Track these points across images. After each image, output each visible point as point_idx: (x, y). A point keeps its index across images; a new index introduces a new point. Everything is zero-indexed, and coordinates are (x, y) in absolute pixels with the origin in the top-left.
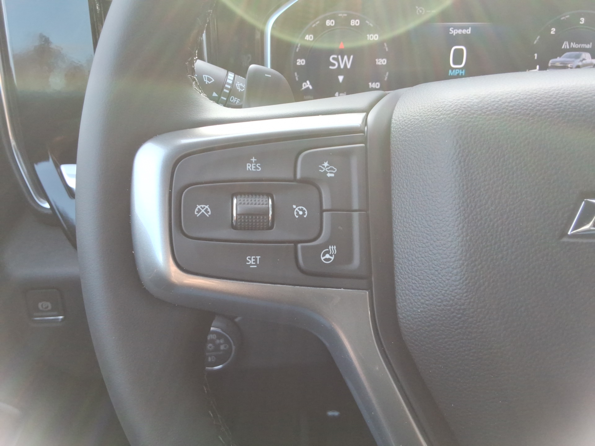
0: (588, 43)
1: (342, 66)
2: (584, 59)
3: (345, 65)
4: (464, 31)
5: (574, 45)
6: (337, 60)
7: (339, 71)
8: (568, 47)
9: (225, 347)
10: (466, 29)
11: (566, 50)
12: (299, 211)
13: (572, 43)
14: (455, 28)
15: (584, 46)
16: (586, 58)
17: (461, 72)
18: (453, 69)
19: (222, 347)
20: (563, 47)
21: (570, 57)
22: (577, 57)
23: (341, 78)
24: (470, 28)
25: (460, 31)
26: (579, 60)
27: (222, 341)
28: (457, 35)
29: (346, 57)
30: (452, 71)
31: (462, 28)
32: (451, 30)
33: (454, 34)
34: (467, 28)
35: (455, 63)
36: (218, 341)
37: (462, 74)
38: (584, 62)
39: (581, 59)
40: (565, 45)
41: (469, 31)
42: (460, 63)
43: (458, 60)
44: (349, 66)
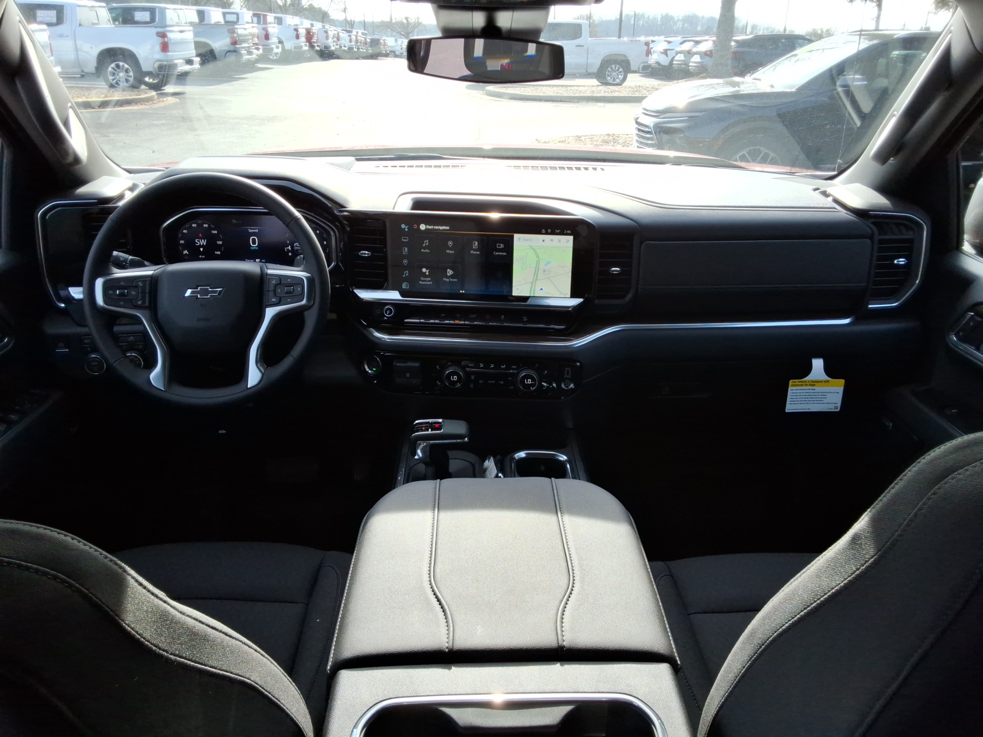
1: (202, 244)
3: (203, 244)
4: (255, 231)
6: (199, 241)
7: (200, 246)
12: (133, 293)
14: (251, 229)
17: (256, 248)
18: (252, 247)
23: (202, 249)
24: (258, 229)
25: (253, 231)
29: (203, 240)
31: (254, 229)
32: (249, 230)
34: (256, 229)
35: (253, 244)
41: (257, 231)
42: (255, 244)
43: (254, 242)
44: (205, 244)
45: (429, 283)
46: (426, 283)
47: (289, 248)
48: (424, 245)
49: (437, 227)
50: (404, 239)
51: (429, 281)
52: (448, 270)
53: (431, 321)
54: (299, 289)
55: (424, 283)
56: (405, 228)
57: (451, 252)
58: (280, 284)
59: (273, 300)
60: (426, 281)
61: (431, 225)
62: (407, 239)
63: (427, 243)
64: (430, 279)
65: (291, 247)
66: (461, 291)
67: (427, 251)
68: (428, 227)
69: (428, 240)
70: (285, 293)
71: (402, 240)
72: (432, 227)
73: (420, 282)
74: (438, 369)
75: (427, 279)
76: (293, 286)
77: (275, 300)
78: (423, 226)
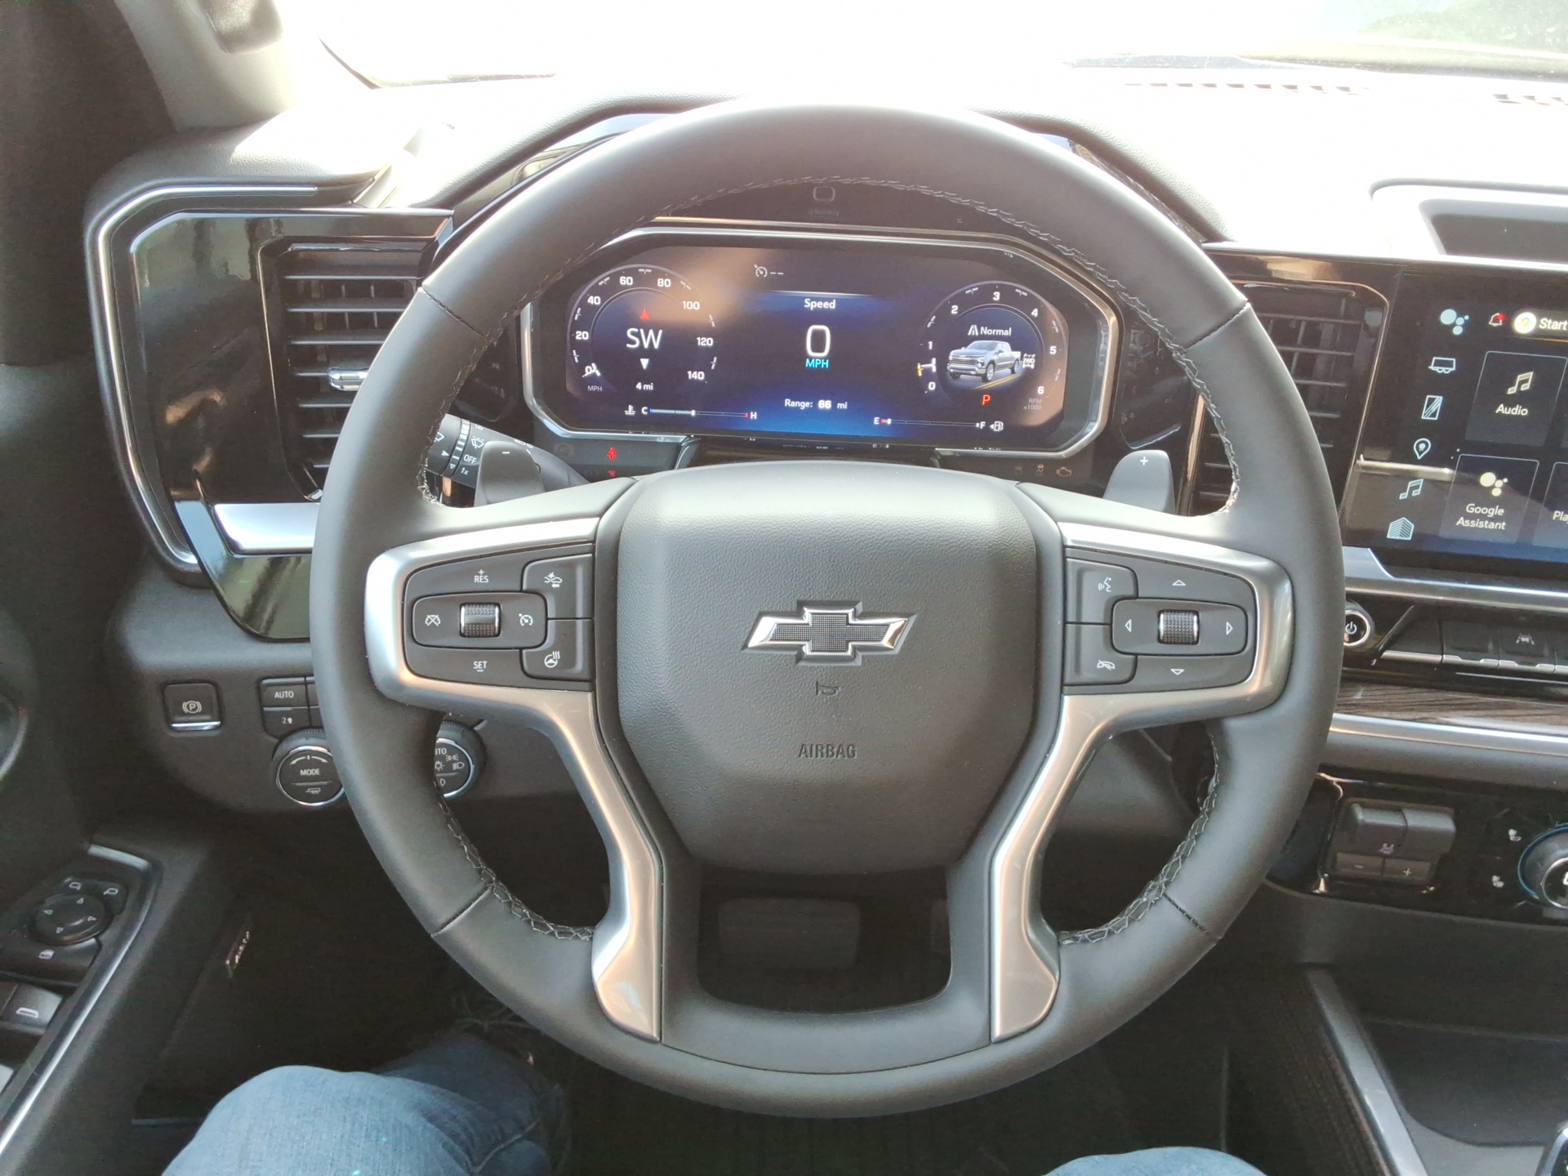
0: (1005, 328)
1: (646, 345)
2: (1000, 352)
3: (651, 344)
4: (826, 305)
5: (985, 331)
6: (638, 335)
7: (642, 352)
8: (977, 334)
9: (460, 765)
10: (829, 302)
11: (974, 338)
12: (525, 619)
13: (982, 328)
14: (813, 299)
15: (999, 332)
16: (1003, 350)
17: (823, 363)
18: (811, 358)
19: (455, 766)
20: (969, 334)
21: (980, 348)
22: (991, 348)
23: (645, 362)
24: (834, 301)
25: (819, 305)
26: (993, 352)
27: (455, 757)
28: (816, 309)
29: (651, 332)
30: (810, 361)
31: (824, 300)
32: (806, 301)
33: (812, 309)
34: (830, 300)
35: (814, 350)
36: (449, 758)
37: (825, 366)
38: (1000, 355)
39: (997, 351)
40: (973, 330)
41: (832, 305)
42: (821, 350)
43: (818, 345)
44: (656, 346)
45: (1492, 526)
46: (1481, 524)
47: (933, 365)
48: (1512, 391)
50: (1438, 363)
51: (1496, 519)
54: (1229, 628)
55: (1473, 524)
56: (1454, 325)
59: (1103, 664)
60: (1483, 517)
61: (1559, 320)
62: (1449, 364)
63: (1526, 381)
64: (1501, 512)
65: (937, 365)
67: (1519, 411)
68: (1547, 323)
69: (1531, 374)
70: (1161, 638)
71: (1432, 367)
72: (1562, 326)
73: (1461, 521)
74: (1512, 838)
75: (1493, 510)
76: (1196, 613)
77: (1106, 665)
78: (1526, 321)
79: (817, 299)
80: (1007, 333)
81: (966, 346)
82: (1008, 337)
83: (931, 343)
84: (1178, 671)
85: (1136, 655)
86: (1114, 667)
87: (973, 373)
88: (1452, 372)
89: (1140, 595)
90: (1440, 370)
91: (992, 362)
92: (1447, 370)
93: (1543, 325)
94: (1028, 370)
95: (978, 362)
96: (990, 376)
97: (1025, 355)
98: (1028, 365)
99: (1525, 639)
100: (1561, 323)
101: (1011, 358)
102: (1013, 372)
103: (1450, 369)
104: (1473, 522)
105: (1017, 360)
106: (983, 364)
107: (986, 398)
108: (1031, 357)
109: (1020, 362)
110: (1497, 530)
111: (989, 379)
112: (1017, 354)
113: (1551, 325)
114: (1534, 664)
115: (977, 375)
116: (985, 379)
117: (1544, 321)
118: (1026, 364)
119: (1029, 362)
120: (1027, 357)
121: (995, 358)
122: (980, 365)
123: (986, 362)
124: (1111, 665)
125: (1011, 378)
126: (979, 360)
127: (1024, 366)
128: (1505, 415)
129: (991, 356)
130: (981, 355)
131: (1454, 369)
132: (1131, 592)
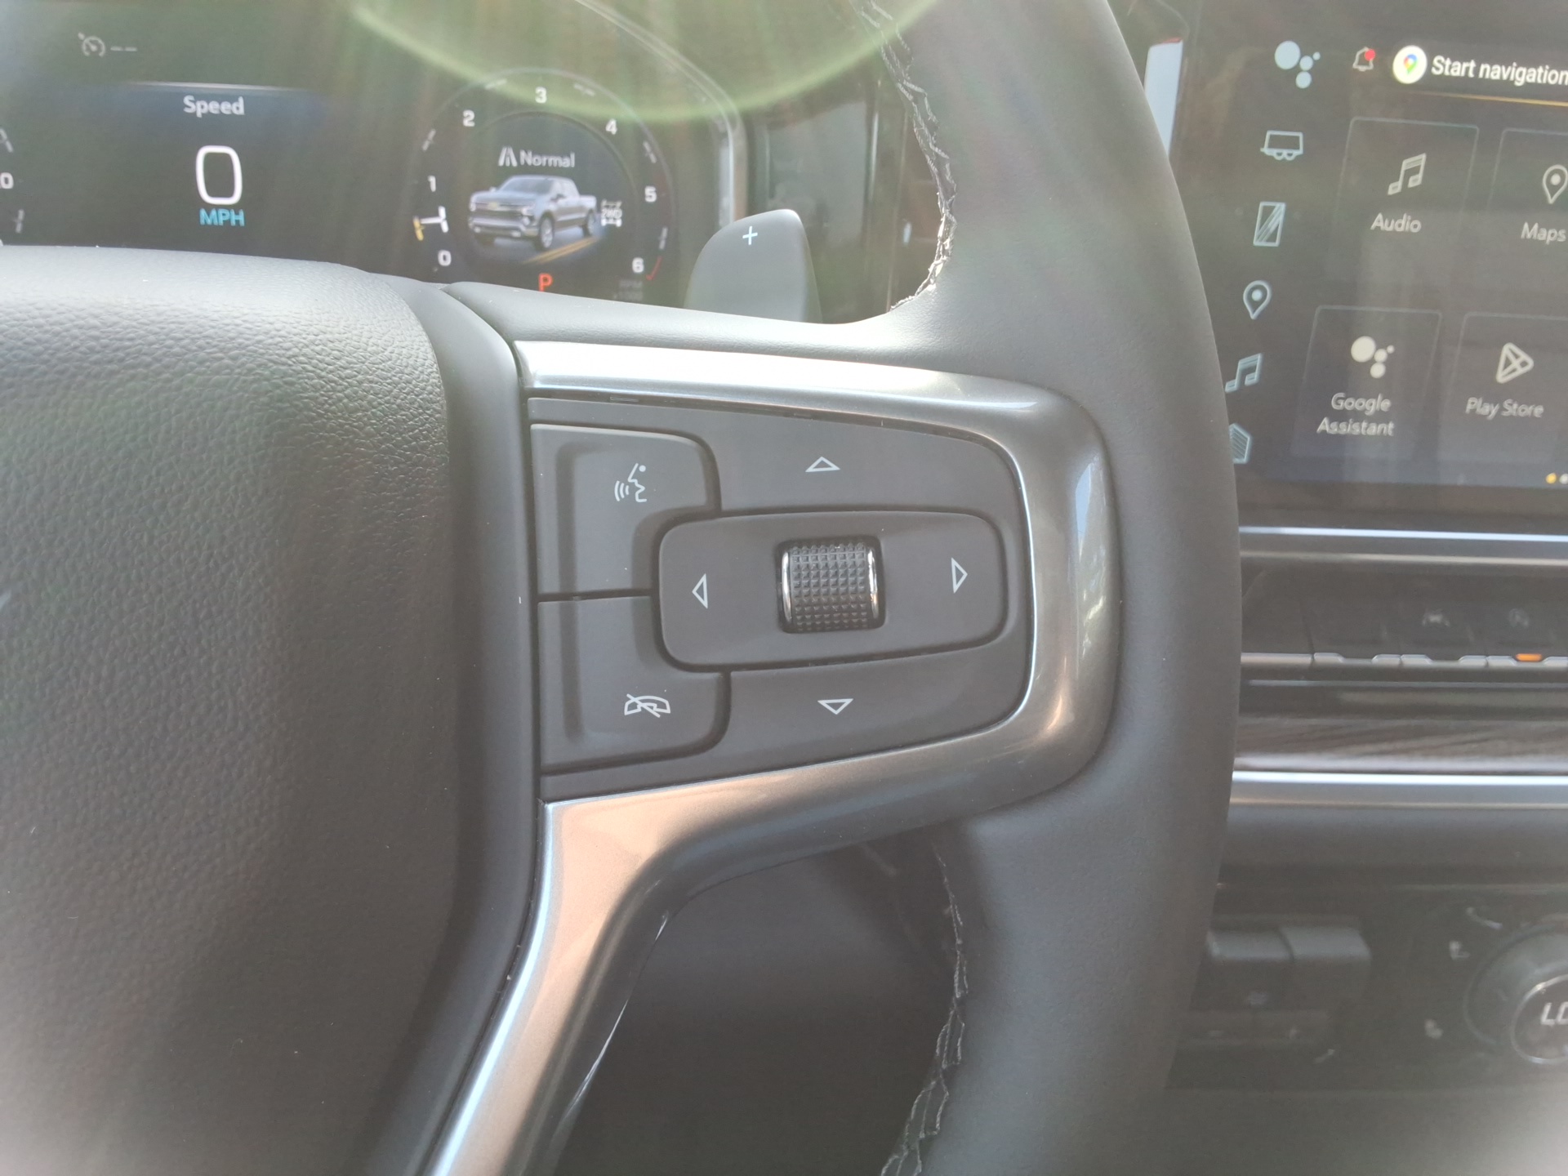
0: (564, 154)
2: (560, 196)
4: (226, 108)
5: (528, 158)
8: (515, 164)
10: (232, 103)
11: (509, 172)
13: (523, 154)
14: (198, 97)
15: (554, 160)
16: (565, 193)
17: (234, 218)
18: (209, 208)
20: (501, 163)
21: (523, 188)
22: (543, 189)
24: (241, 100)
25: (213, 107)
26: (547, 197)
28: (208, 116)
30: (209, 213)
31: (220, 98)
32: (187, 100)
33: (199, 115)
34: (232, 99)
35: (211, 193)
37: (237, 222)
38: (561, 202)
39: (553, 194)
40: (507, 157)
41: (238, 108)
42: (229, 193)
43: (220, 180)
45: (1374, 430)
46: (1357, 429)
47: (441, 219)
48: (1394, 188)
49: (1494, 72)
50: (1276, 143)
51: (1380, 417)
52: (1508, 350)
53: (1378, 660)
54: (958, 576)
55: (1344, 429)
56: (1297, 70)
57: (1547, 236)
58: (714, 510)
59: (640, 704)
60: (1358, 416)
61: (1464, 59)
62: (1292, 143)
63: (1413, 171)
64: (1385, 405)
65: (449, 219)
66: (1551, 478)
67: (1406, 224)
68: (1444, 65)
69: (1423, 157)
70: (789, 618)
71: (1266, 150)
72: (1467, 69)
73: (1325, 425)
74: (1455, 956)
75: (1374, 401)
76: (872, 543)
77: (645, 705)
78: (1411, 61)
79: (208, 97)
80: (568, 162)
81: (498, 185)
82: (570, 169)
83: (432, 180)
84: (836, 705)
85: (725, 670)
86: (668, 711)
87: (516, 234)
88: (1298, 157)
89: (726, 505)
90: (1279, 154)
91: (548, 215)
92: (1290, 155)
93: (1437, 69)
94: (611, 228)
95: (522, 216)
96: (547, 240)
97: (604, 203)
98: (611, 222)
99: (1435, 618)
100: (1465, 65)
101: (580, 209)
102: (586, 233)
103: (1296, 153)
104: (1343, 425)
105: (591, 211)
106: (531, 218)
107: (545, 280)
108: (614, 207)
109: (597, 216)
110: (1382, 438)
111: (547, 245)
112: (590, 202)
113: (1450, 67)
114: (1456, 658)
115: (524, 238)
116: (537, 243)
117: (1439, 61)
118: (608, 219)
119: (613, 216)
120: (607, 207)
121: (552, 207)
122: (526, 221)
123: (538, 215)
124: (661, 705)
125: (584, 244)
126: (524, 211)
127: (604, 222)
128: (1385, 232)
129: (544, 204)
130: (526, 203)
131: (1300, 152)
132: (698, 497)
